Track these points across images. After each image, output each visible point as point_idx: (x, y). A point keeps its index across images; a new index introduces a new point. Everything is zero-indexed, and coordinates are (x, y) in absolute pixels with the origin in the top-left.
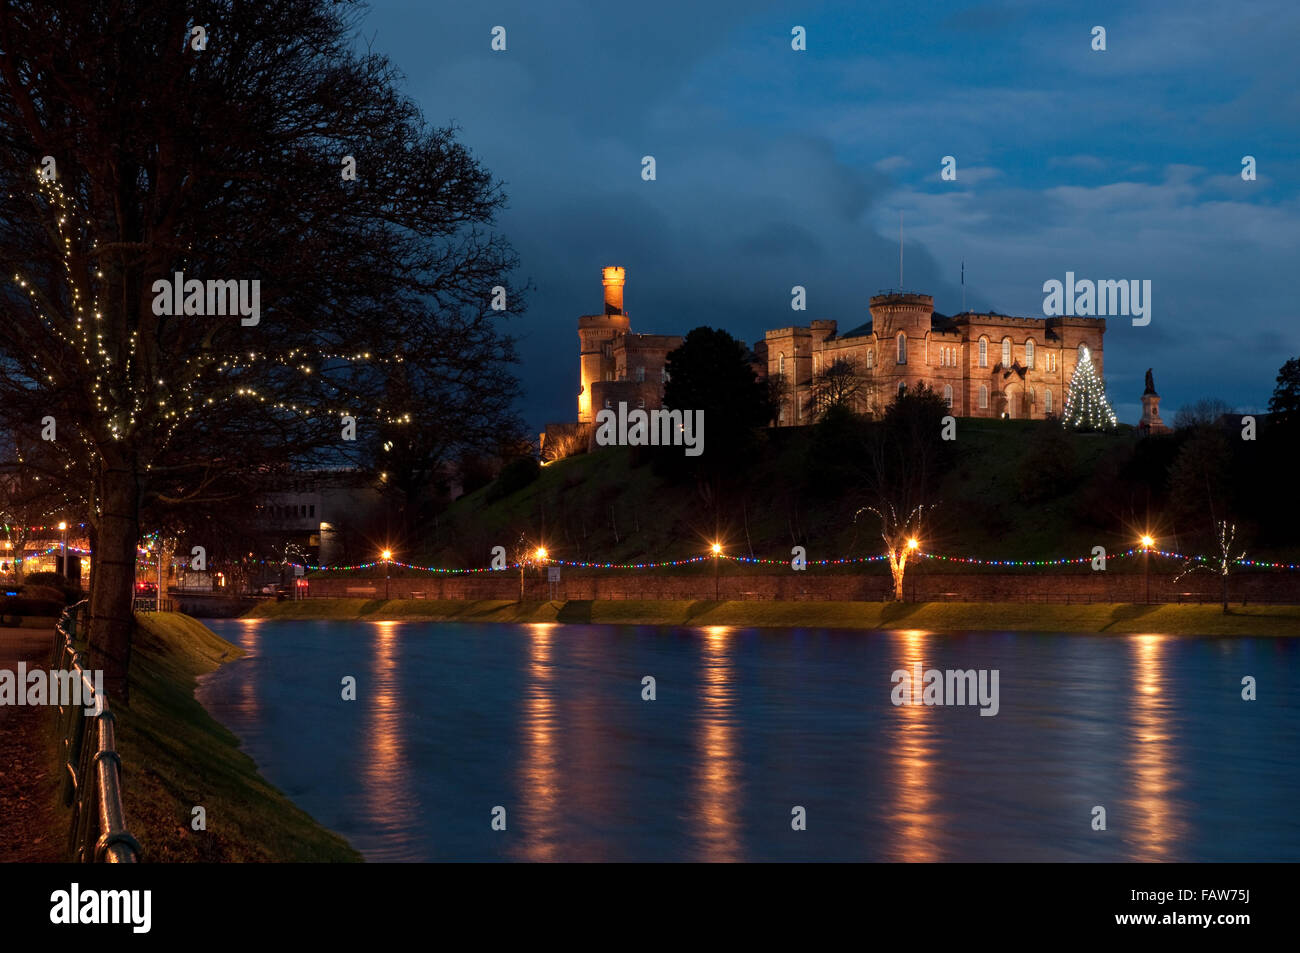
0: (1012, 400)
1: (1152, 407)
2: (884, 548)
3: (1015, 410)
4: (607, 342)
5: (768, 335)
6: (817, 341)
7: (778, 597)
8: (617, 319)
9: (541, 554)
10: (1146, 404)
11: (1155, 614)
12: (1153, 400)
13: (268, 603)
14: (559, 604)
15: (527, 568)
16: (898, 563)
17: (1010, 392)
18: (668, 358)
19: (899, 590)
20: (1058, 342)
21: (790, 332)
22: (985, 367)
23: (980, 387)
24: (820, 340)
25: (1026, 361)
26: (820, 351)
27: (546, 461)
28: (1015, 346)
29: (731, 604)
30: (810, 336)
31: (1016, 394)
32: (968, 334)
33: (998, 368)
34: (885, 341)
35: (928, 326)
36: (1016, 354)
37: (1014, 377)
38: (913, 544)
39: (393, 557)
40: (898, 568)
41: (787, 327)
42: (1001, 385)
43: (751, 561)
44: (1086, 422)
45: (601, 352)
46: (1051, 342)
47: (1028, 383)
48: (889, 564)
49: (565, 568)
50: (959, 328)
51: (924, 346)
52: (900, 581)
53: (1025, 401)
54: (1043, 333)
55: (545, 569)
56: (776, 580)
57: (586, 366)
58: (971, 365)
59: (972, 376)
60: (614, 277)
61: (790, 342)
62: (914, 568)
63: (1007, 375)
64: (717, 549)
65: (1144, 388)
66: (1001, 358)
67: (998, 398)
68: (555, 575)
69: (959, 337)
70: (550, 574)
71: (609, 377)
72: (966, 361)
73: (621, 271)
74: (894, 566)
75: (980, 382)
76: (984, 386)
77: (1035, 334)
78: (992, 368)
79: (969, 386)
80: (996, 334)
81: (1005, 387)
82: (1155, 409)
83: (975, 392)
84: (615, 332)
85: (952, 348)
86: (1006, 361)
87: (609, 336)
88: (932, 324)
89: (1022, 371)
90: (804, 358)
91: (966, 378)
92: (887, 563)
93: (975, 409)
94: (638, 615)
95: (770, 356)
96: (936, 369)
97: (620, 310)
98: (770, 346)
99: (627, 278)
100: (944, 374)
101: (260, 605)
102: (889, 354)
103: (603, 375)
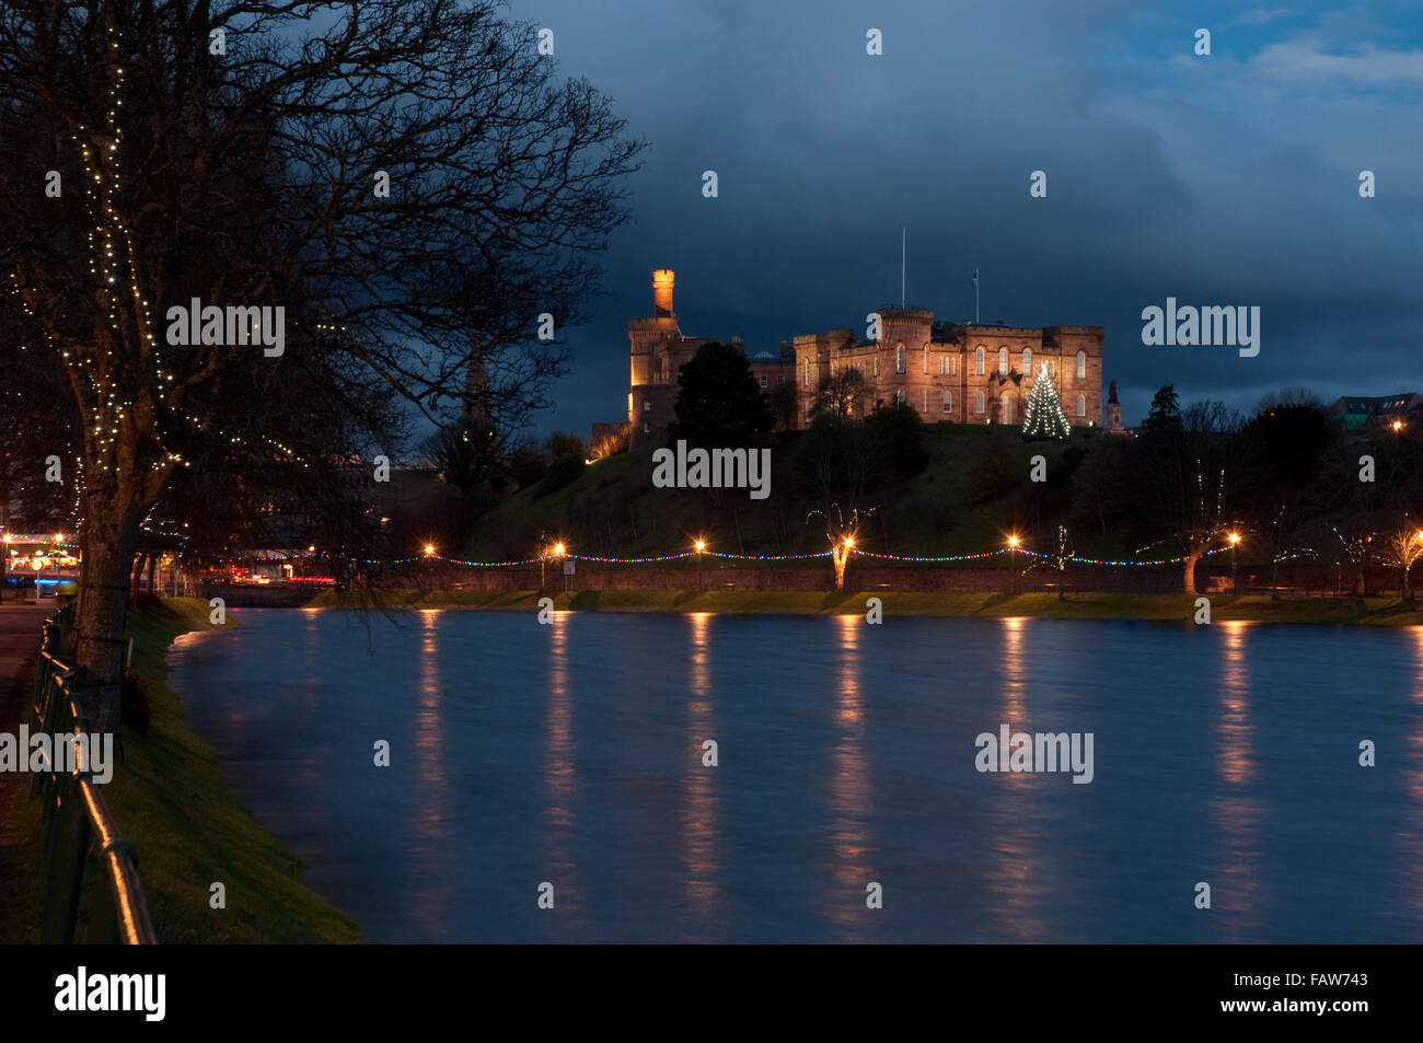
0: (1009, 405)
1: (1114, 415)
2: (829, 546)
3: (1011, 415)
4: (654, 344)
5: (796, 342)
6: (833, 347)
7: (760, 588)
8: (665, 321)
9: (559, 549)
10: (1109, 412)
11: (1015, 601)
12: (1115, 409)
13: (326, 593)
14: (572, 594)
15: (547, 561)
16: (840, 558)
17: (1006, 398)
18: (680, 371)
19: (840, 582)
20: (1057, 351)
21: (813, 339)
22: (981, 375)
23: (978, 396)
24: (837, 347)
25: (1024, 368)
26: (836, 358)
27: (591, 459)
28: (1012, 355)
29: (710, 594)
30: (828, 343)
31: (1012, 399)
32: (965, 344)
33: (995, 375)
34: (886, 353)
35: (928, 338)
36: (1013, 362)
37: (1010, 384)
38: (850, 542)
39: (436, 551)
40: (841, 562)
41: (811, 334)
42: (996, 392)
43: (727, 557)
44: (1041, 431)
45: (649, 354)
46: (1050, 350)
47: (1024, 389)
48: (833, 559)
49: (578, 563)
50: (959, 338)
51: (923, 357)
52: (842, 574)
53: (1020, 405)
54: (1040, 342)
55: (562, 561)
56: (758, 572)
57: (635, 367)
58: (968, 373)
59: (968, 383)
60: (664, 280)
61: (814, 348)
62: (853, 563)
63: (1002, 383)
64: (700, 546)
65: (1108, 397)
66: (998, 366)
67: (994, 404)
68: (570, 569)
69: (958, 347)
70: (565, 568)
71: (656, 381)
72: (964, 369)
73: (670, 274)
74: (837, 561)
75: (977, 389)
76: (982, 392)
77: (1032, 343)
78: (989, 376)
79: (966, 393)
80: (993, 344)
81: (1001, 393)
82: (1117, 418)
83: (972, 398)
84: (662, 334)
85: (950, 357)
86: (1004, 369)
87: (657, 338)
88: (932, 334)
89: (1016, 378)
90: (824, 363)
91: (964, 385)
92: (831, 558)
93: (971, 414)
94: (634, 604)
95: (798, 362)
96: (935, 377)
97: (669, 312)
98: (798, 351)
99: (676, 281)
100: (943, 381)
101: (320, 595)
102: (890, 364)
103: (651, 377)
